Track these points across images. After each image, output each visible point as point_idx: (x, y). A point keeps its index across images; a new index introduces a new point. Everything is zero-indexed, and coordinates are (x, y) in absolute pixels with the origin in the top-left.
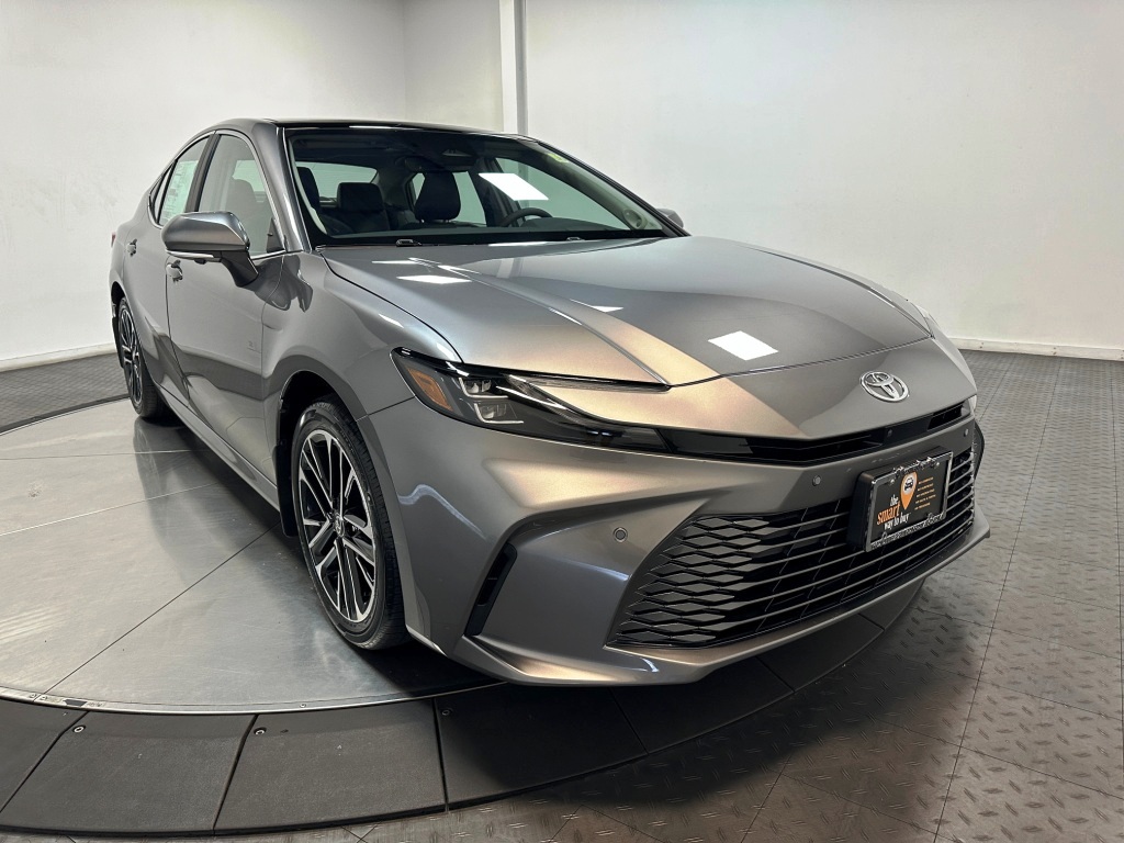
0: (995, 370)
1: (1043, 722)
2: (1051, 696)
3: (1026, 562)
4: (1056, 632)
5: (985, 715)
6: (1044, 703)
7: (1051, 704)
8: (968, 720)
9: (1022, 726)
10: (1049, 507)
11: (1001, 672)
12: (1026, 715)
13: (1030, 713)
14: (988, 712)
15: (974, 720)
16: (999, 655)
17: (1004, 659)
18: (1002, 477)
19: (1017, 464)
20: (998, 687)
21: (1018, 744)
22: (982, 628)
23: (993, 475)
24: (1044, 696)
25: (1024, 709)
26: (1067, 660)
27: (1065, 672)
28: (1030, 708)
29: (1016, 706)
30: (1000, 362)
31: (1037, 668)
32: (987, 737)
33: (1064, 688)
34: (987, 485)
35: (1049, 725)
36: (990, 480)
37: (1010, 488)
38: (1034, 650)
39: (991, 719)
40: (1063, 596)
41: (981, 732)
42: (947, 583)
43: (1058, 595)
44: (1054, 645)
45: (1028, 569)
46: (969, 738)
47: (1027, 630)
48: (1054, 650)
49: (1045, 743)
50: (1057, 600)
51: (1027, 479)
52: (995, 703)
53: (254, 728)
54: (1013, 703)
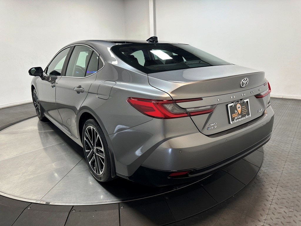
0: (286, 104)
1: (290, 216)
2: (293, 208)
3: (289, 165)
4: (296, 187)
5: (273, 213)
6: (290, 210)
7: (292, 210)
8: (267, 214)
9: (283, 217)
10: (298, 148)
11: (279, 200)
12: (285, 214)
13: (286, 213)
14: (273, 212)
15: (269, 214)
16: (279, 194)
17: (280, 195)
18: (285, 138)
19: (290, 134)
20: (277, 204)
21: (281, 222)
22: (274, 186)
23: (282, 137)
24: (291, 207)
25: (284, 211)
26: (298, 196)
27: (298, 200)
28: (286, 211)
29: (282, 210)
30: (288, 102)
31: (289, 198)
32: (272, 220)
33: (297, 205)
34: (280, 140)
35: (291, 217)
36: (281, 139)
37: (287, 142)
38: (289, 193)
39: (274, 214)
40: (299, 176)
41: (271, 218)
42: (266, 171)
43: (298, 176)
44: (295, 192)
45: (290, 167)
46: (267, 220)
47: (287, 186)
48: (295, 193)
49: (290, 222)
50: (297, 177)
51: (292, 139)
52: (276, 209)
53: (72, 210)
54: (281, 209)
